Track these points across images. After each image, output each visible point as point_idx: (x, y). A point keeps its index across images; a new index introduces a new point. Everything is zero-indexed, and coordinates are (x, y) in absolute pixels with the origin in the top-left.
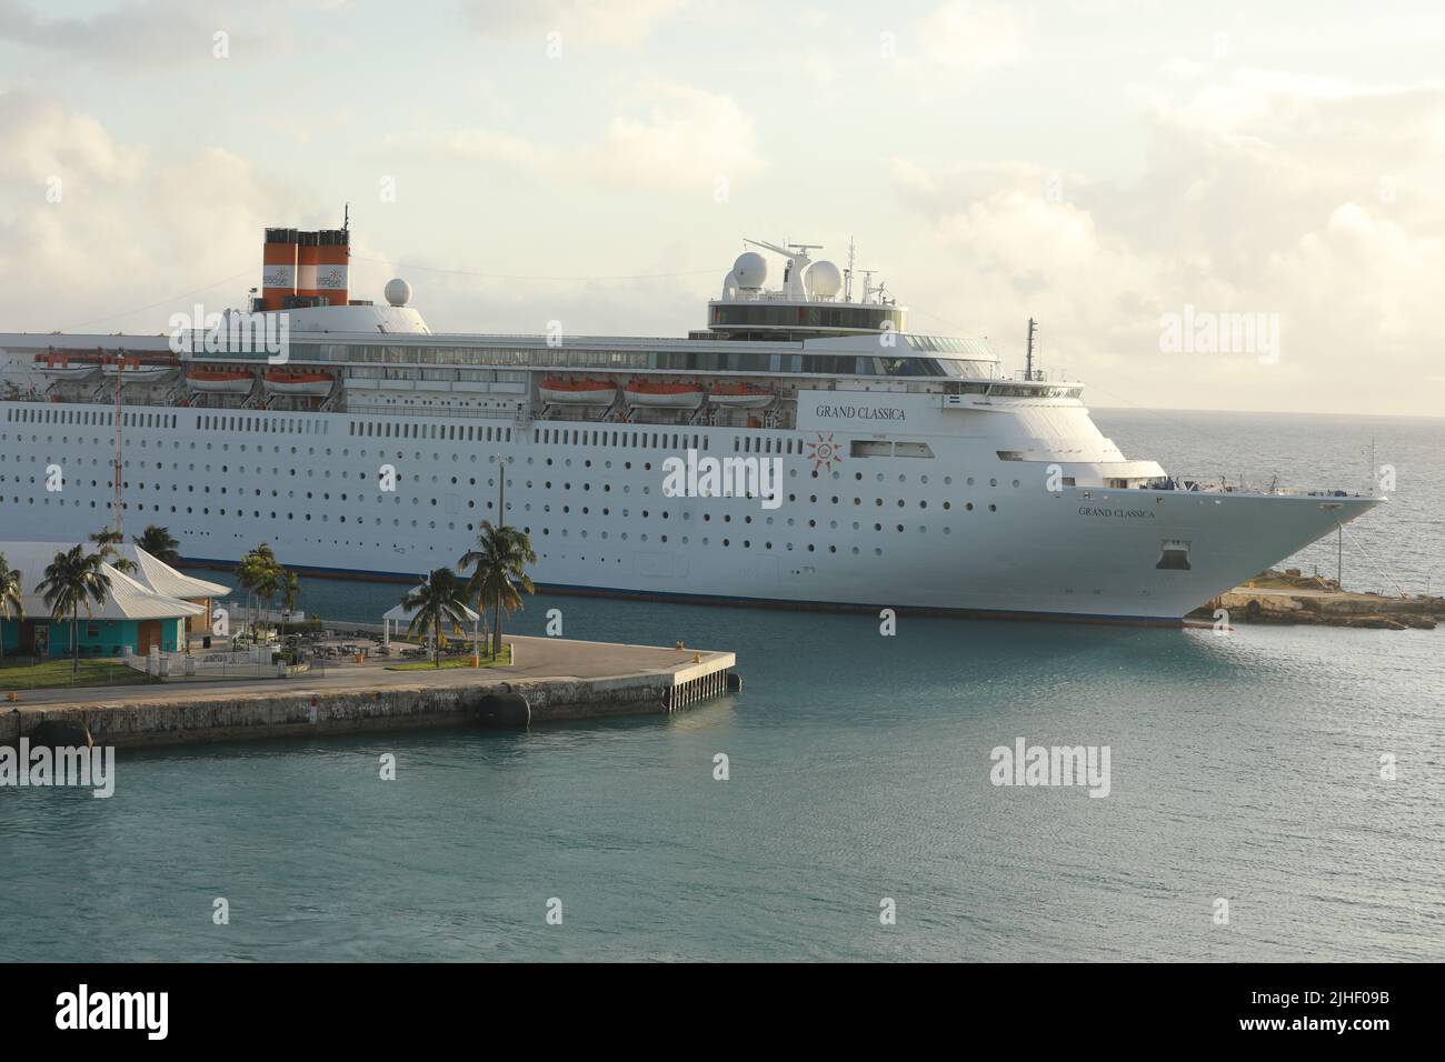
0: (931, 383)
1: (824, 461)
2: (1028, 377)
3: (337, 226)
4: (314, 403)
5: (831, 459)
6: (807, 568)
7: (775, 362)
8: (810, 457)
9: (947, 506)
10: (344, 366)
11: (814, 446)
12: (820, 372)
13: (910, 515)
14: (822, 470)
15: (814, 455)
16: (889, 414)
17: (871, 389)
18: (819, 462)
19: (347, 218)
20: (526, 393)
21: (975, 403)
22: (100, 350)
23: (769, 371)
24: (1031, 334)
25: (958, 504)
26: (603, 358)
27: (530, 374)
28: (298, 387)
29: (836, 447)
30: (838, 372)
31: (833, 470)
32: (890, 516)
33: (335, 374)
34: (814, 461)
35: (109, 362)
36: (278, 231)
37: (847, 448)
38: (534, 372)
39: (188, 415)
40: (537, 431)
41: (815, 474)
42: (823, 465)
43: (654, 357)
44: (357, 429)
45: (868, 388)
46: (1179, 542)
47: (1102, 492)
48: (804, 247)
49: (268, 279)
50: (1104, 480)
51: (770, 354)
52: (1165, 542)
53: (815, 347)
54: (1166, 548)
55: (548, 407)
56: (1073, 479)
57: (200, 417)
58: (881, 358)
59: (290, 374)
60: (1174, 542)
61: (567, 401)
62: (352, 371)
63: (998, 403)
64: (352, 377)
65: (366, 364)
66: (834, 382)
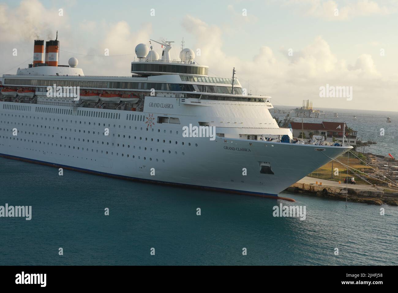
1: (150, 124)
2: (232, 93)
4: (29, 100)
5: (152, 124)
6: (144, 166)
7: (140, 86)
8: (146, 123)
9: (183, 143)
10: (36, 87)
11: (147, 118)
13: (173, 146)
14: (149, 128)
15: (147, 122)
16: (168, 106)
18: (149, 125)
19: (57, 36)
21: (191, 102)
23: (138, 89)
24: (233, 75)
25: (186, 143)
29: (154, 119)
31: (152, 128)
32: (167, 146)
33: (35, 89)
36: (38, 41)
37: (156, 120)
39: (2, 104)
40: (78, 111)
41: (147, 129)
42: (149, 126)
43: (109, 84)
44: (37, 109)
45: (165, 96)
46: (266, 163)
47: (231, 140)
48: (170, 42)
49: (34, 57)
50: (241, 135)
51: (138, 83)
52: (260, 162)
53: (151, 79)
54: (261, 165)
55: (83, 102)
56: (224, 134)
57: (4, 105)
58: (169, 84)
59: (23, 90)
60: (265, 162)
61: (87, 100)
62: (39, 89)
63: (204, 102)
64: (39, 91)
65: (41, 86)
66: (156, 93)
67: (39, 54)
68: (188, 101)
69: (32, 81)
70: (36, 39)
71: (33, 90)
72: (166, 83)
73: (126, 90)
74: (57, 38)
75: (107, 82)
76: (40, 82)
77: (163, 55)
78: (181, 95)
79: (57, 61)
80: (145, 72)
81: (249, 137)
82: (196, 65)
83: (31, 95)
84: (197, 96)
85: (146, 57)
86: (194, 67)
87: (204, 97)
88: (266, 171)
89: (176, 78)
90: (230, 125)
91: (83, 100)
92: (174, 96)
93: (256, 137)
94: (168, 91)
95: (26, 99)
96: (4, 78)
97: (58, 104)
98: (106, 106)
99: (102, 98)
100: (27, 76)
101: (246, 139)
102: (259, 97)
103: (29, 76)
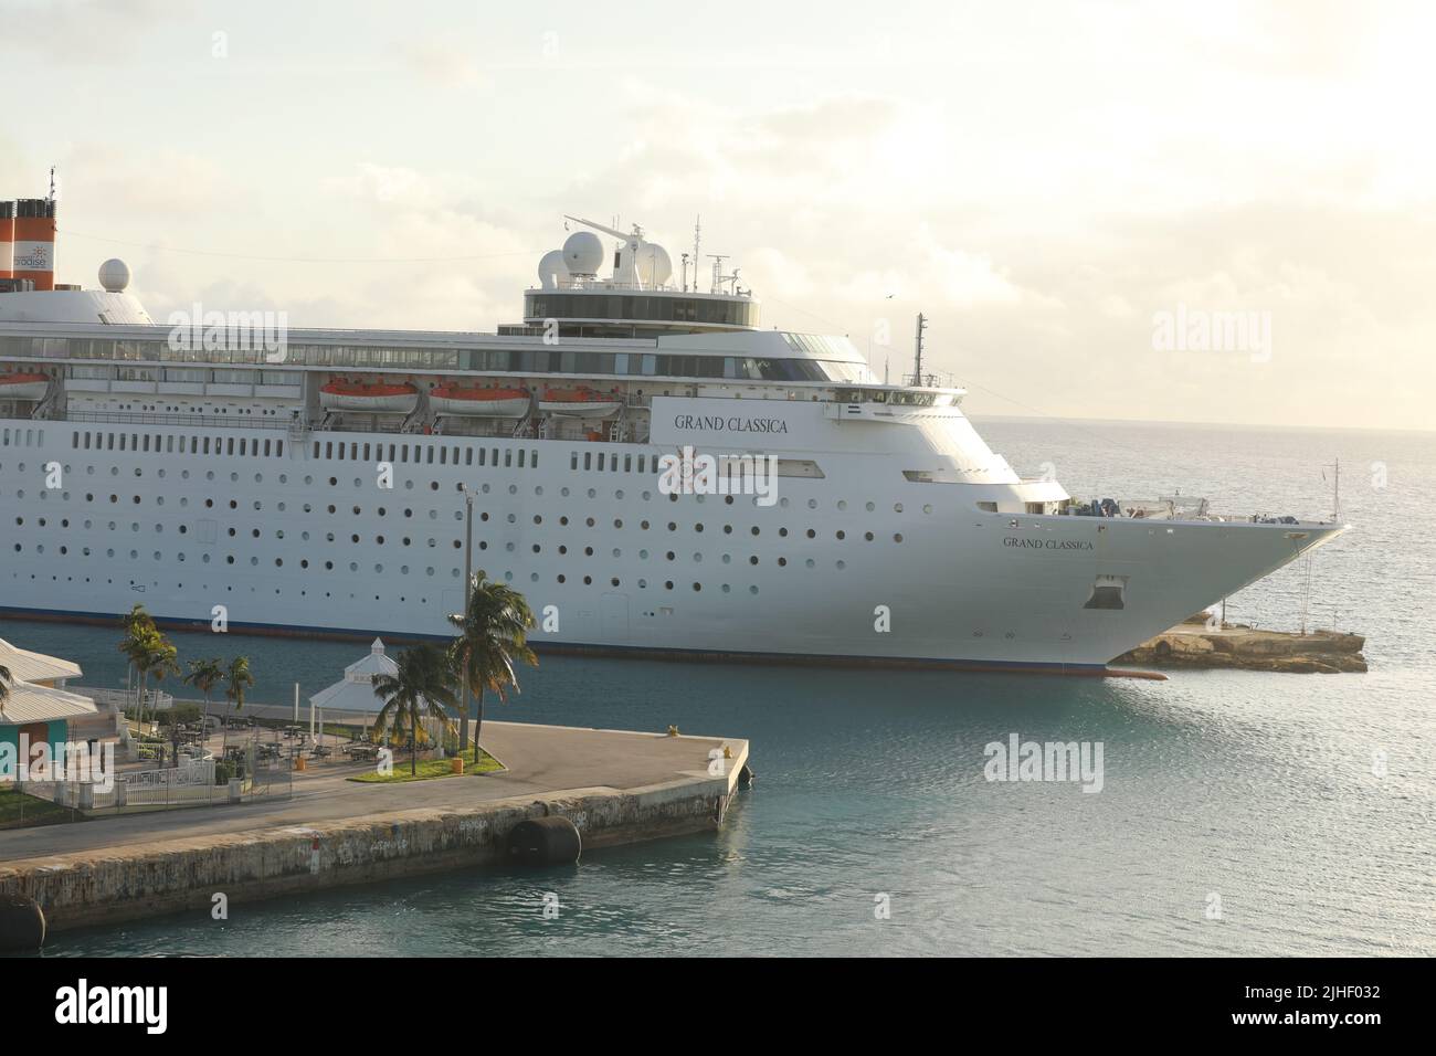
2: (918, 382)
6: (664, 609)
10: (62, 364)
12: (677, 375)
16: (764, 426)
20: (302, 398)
21: (878, 414)
24: (920, 333)
30: (701, 375)
33: (51, 372)
40: (317, 444)
41: (673, 497)
43: (465, 355)
44: (81, 441)
45: (738, 394)
51: (615, 354)
55: (330, 415)
56: (994, 504)
58: (757, 360)
62: (75, 370)
63: (899, 414)
64: (75, 377)
66: (695, 386)
68: (868, 411)
72: (743, 358)
73: (553, 375)
75: (456, 349)
79: (56, 272)
83: (37, 390)
91: (335, 407)
92: (782, 395)
94: (755, 382)
99: (437, 400)
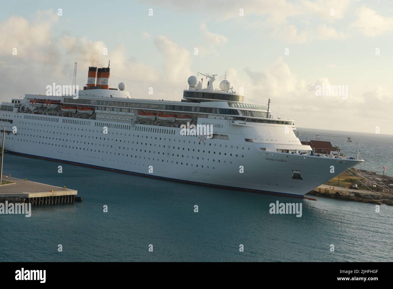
0: (231, 117)
2: (267, 117)
3: (106, 67)
4: (88, 116)
5: (204, 139)
6: (196, 172)
8: (199, 138)
9: (231, 155)
10: (95, 106)
12: (203, 112)
13: (222, 157)
14: (201, 142)
15: (200, 138)
16: (219, 126)
17: (221, 119)
18: (201, 140)
19: (109, 64)
20: (135, 116)
21: (239, 123)
22: (45, 100)
23: (191, 111)
24: (269, 103)
25: (234, 154)
26: (153, 106)
27: (137, 110)
28: (84, 111)
30: (209, 113)
31: (204, 142)
32: (217, 157)
33: (94, 108)
34: (200, 139)
35: (45, 103)
36: (92, 68)
38: (138, 110)
39: (61, 118)
40: (136, 127)
41: (200, 143)
42: (202, 141)
43: (165, 106)
44: (96, 124)
45: (215, 118)
46: (298, 171)
47: (271, 153)
48: (214, 76)
49: (88, 81)
50: (277, 150)
51: (192, 106)
52: (293, 170)
53: (203, 104)
54: (293, 172)
55: (140, 120)
56: (265, 148)
57: (63, 120)
58: (219, 109)
59: (83, 108)
60: (296, 170)
61: (143, 119)
62: (98, 108)
63: (249, 124)
64: (97, 109)
65: (101, 106)
66: (207, 115)
67: (93, 78)
68: (237, 122)
69: (91, 101)
70: (91, 66)
71: (92, 108)
72: (216, 108)
73: (181, 112)
74: (109, 66)
75: (164, 105)
76: (98, 102)
77: (208, 85)
78: (230, 118)
79: (109, 84)
80: (196, 98)
81: (283, 151)
82: (236, 94)
83: (91, 112)
84: (242, 119)
85: (196, 86)
86: (235, 96)
87: (249, 120)
88: (297, 177)
89: (224, 105)
90: (268, 142)
91: (140, 118)
92: (224, 118)
93: (288, 151)
94: (218, 115)
95: (84, 116)
96: (64, 97)
97: (117, 121)
98: (161, 124)
99: (159, 117)
100: (85, 97)
101: (280, 152)
102: (287, 120)
103: (86, 97)
